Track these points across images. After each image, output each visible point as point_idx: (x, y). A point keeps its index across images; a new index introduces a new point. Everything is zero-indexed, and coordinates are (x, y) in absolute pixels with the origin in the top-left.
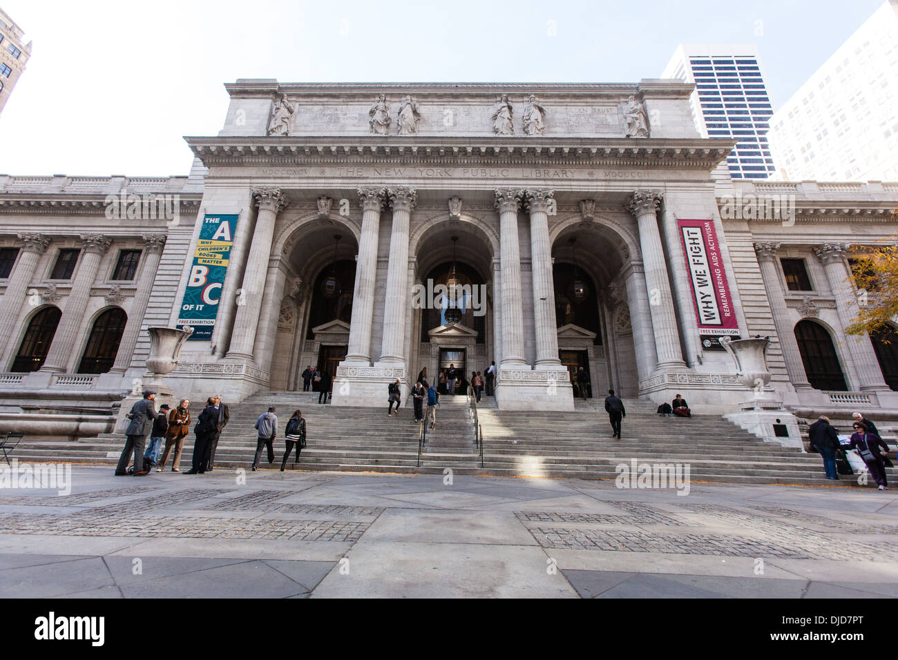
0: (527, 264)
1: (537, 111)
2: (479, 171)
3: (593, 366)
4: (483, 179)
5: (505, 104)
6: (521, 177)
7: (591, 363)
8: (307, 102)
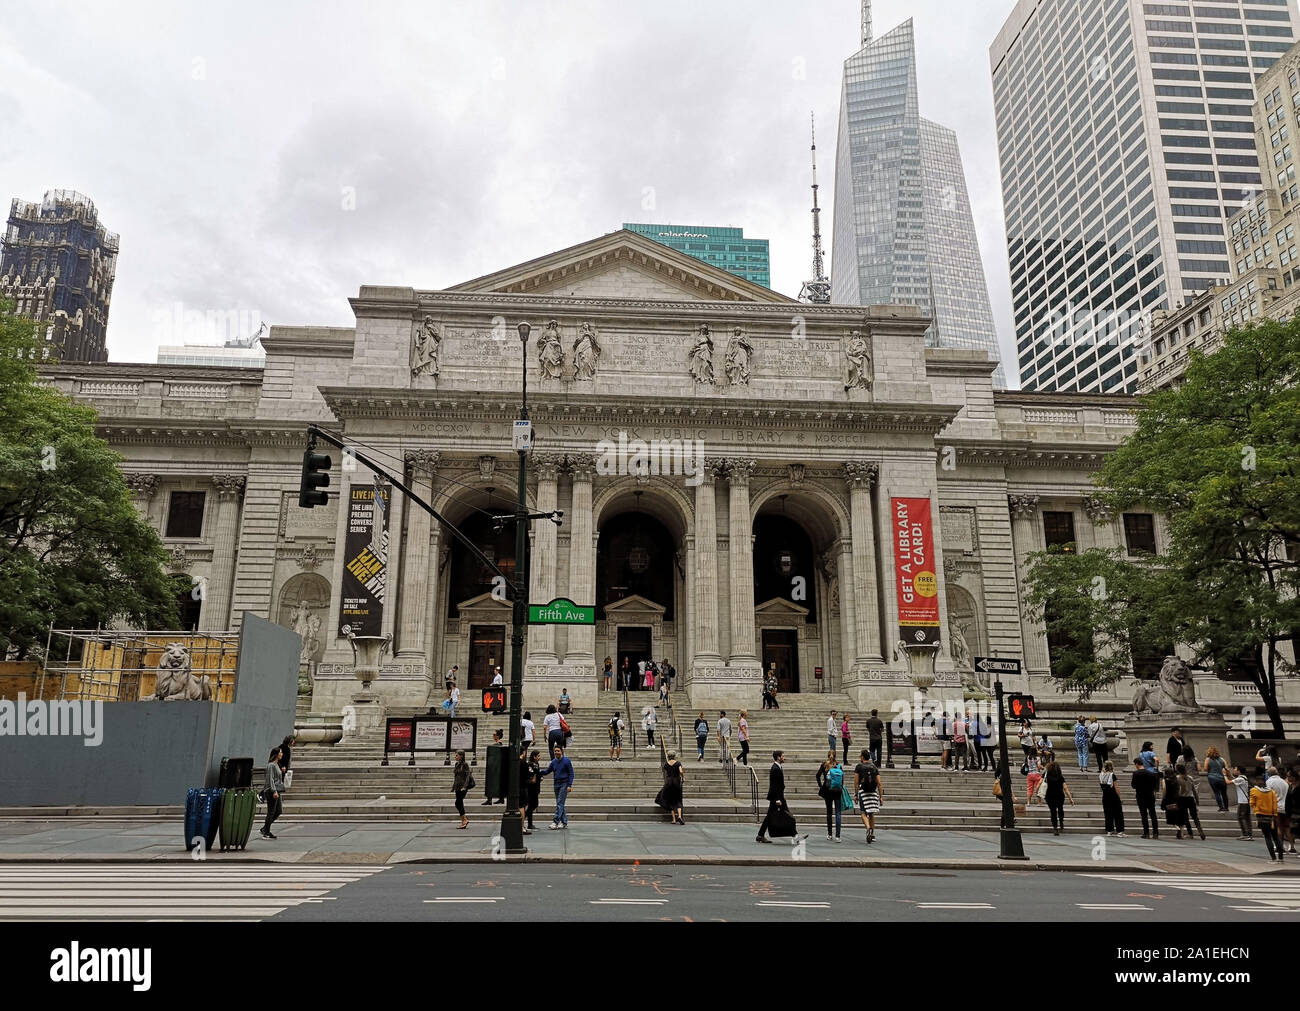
0: (723, 541)
1: (742, 350)
3: (803, 649)
5: (704, 339)
6: (720, 441)
7: (801, 646)
8: (456, 323)
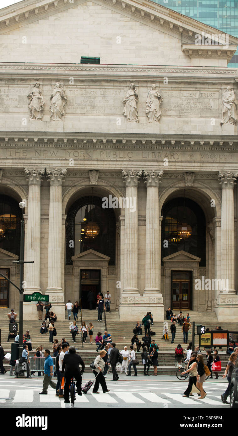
1: (156, 100)
2: (112, 153)
4: (114, 161)
6: (141, 159)
